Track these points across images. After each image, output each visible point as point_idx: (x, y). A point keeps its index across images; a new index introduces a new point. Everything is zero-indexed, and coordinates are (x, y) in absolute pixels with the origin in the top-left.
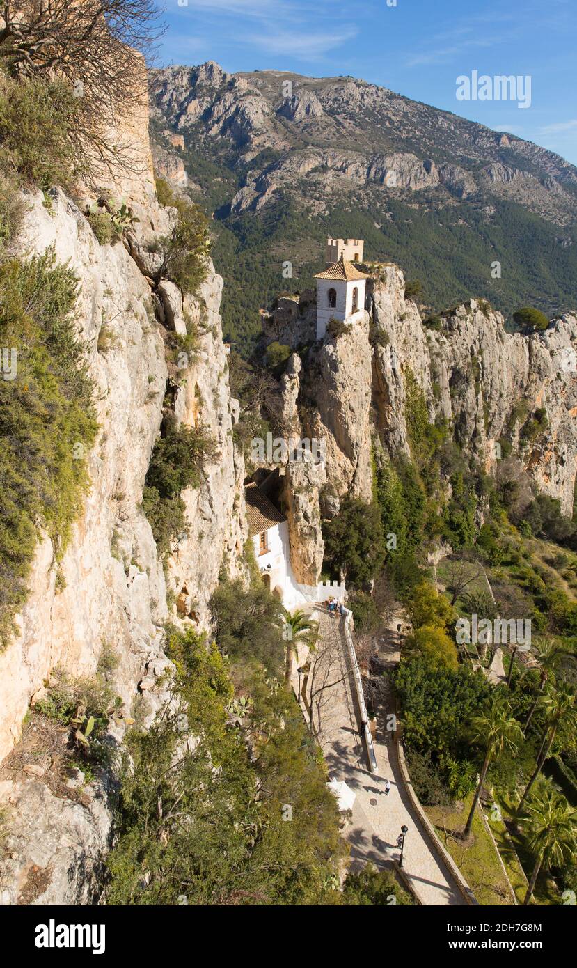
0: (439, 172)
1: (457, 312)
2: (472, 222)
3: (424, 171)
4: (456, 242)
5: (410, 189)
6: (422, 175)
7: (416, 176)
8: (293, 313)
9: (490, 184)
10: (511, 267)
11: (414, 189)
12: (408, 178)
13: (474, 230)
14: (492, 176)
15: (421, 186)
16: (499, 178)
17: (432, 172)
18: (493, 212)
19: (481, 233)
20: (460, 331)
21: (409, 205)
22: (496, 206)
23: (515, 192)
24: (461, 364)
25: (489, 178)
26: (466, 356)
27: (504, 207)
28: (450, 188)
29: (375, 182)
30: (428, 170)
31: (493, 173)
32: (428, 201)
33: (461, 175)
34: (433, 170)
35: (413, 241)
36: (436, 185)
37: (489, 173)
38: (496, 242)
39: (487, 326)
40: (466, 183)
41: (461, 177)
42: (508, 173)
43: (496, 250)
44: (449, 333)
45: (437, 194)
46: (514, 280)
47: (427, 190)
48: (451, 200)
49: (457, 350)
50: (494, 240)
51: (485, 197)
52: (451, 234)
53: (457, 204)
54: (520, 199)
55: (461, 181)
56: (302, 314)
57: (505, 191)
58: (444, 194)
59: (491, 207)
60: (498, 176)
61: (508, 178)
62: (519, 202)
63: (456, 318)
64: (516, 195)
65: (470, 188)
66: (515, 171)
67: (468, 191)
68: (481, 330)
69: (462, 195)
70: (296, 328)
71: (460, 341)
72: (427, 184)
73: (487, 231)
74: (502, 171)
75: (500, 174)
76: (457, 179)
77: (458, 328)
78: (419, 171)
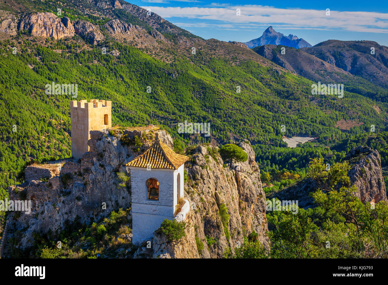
0: (74, 25)
1: (198, 161)
2: (104, 62)
3: (62, 25)
4: (94, 77)
5: (53, 38)
6: (61, 29)
7: (57, 28)
8: (55, 188)
9: (113, 35)
10: (138, 94)
11: (56, 38)
12: (51, 30)
13: (106, 68)
14: (113, 29)
15: (62, 36)
16: (119, 30)
17: (69, 25)
18: (118, 54)
19: (112, 70)
20: (204, 180)
21: (54, 51)
22: (119, 50)
23: (132, 40)
24: (211, 213)
25: (112, 30)
26: (213, 204)
27: (126, 50)
28: (83, 37)
29: (25, 34)
30: (66, 25)
31: (114, 26)
32: (68, 47)
33: (91, 28)
34: (70, 24)
35: (61, 77)
36: (73, 35)
37: (111, 26)
38: (124, 76)
39: (219, 170)
40: (95, 33)
41: (91, 29)
42: (125, 26)
43: (125, 82)
44: (194, 182)
45: (75, 42)
46: (141, 104)
47: (66, 39)
48: (86, 46)
49: (205, 199)
50: (122, 74)
51: (111, 44)
52: (89, 71)
53: (91, 49)
54: (136, 45)
55: (92, 32)
56: (65, 188)
57: (125, 39)
58: (80, 42)
59: (117, 50)
60: (118, 28)
61: (126, 31)
62: (136, 47)
63: (198, 167)
64: (132, 42)
65: (99, 37)
66: (129, 25)
67: (98, 39)
68: (215, 174)
69: (93, 43)
70: (60, 205)
71: (205, 189)
72: (66, 35)
73: (116, 68)
74: (120, 25)
75: (119, 27)
76: (88, 31)
77: (202, 177)
78: (59, 25)
